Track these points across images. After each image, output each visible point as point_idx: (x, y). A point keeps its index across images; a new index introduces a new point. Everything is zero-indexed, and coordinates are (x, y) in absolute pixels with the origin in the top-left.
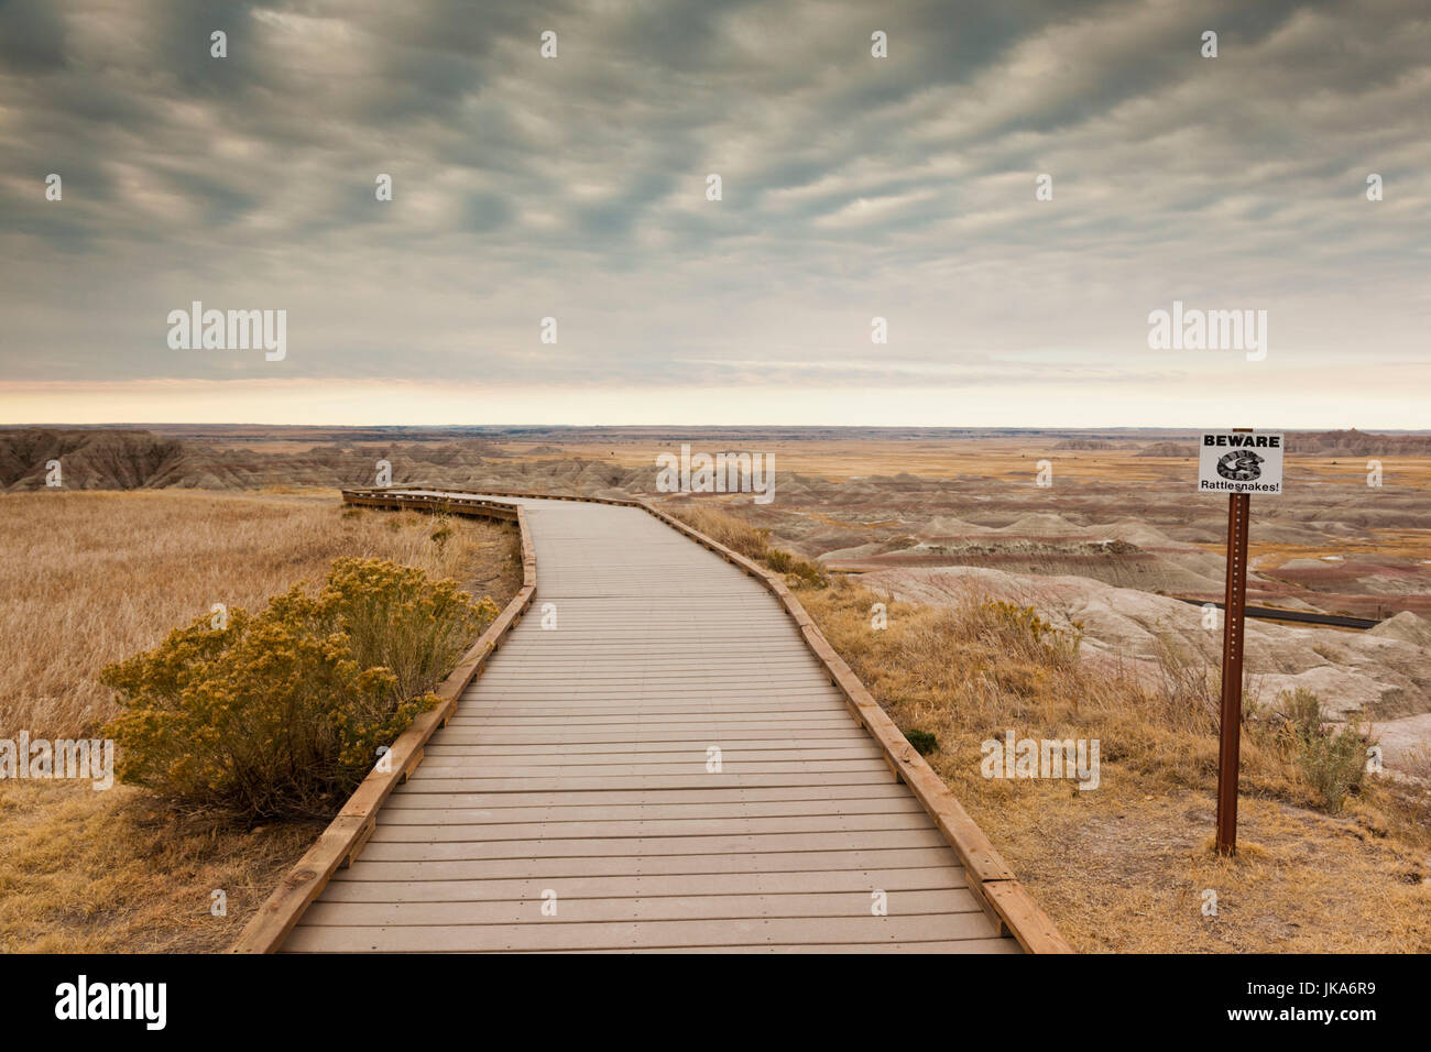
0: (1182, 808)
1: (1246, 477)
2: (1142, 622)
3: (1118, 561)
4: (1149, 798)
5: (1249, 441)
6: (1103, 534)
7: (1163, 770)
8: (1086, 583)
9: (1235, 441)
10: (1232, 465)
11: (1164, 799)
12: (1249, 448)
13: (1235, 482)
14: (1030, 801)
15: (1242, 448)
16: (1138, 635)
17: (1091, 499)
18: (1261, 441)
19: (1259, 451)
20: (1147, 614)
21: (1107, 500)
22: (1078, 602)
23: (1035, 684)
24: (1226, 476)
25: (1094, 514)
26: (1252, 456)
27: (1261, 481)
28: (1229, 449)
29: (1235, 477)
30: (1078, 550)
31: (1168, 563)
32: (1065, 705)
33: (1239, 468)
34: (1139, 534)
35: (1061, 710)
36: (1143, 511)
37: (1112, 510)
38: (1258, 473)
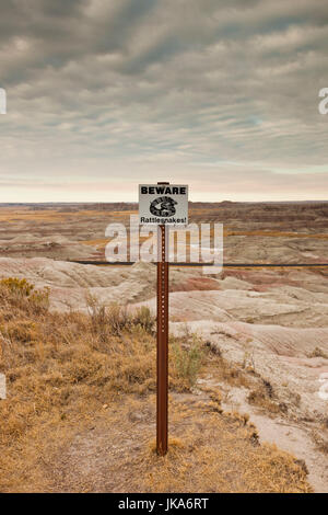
0: (125, 410)
1: (167, 214)
2: (65, 272)
3: (53, 250)
4: (105, 406)
5: (168, 191)
6: (47, 240)
7: (109, 383)
8: (44, 259)
9: (160, 191)
10: (158, 207)
11: (114, 407)
12: (168, 195)
13: (161, 218)
14: (35, 431)
15: (164, 195)
16: (64, 277)
17: (43, 228)
18: (175, 190)
19: (174, 197)
20: (67, 269)
21: (48, 228)
22: (41, 267)
23: (31, 332)
24: (155, 214)
25: (44, 233)
26: (170, 200)
27: (176, 217)
28: (156, 196)
29: (160, 215)
30: (39, 246)
31: (70, 249)
32: (49, 345)
33: (163, 209)
34: (60, 239)
35: (47, 350)
36: (60, 231)
37: (50, 231)
38: (174, 211)
